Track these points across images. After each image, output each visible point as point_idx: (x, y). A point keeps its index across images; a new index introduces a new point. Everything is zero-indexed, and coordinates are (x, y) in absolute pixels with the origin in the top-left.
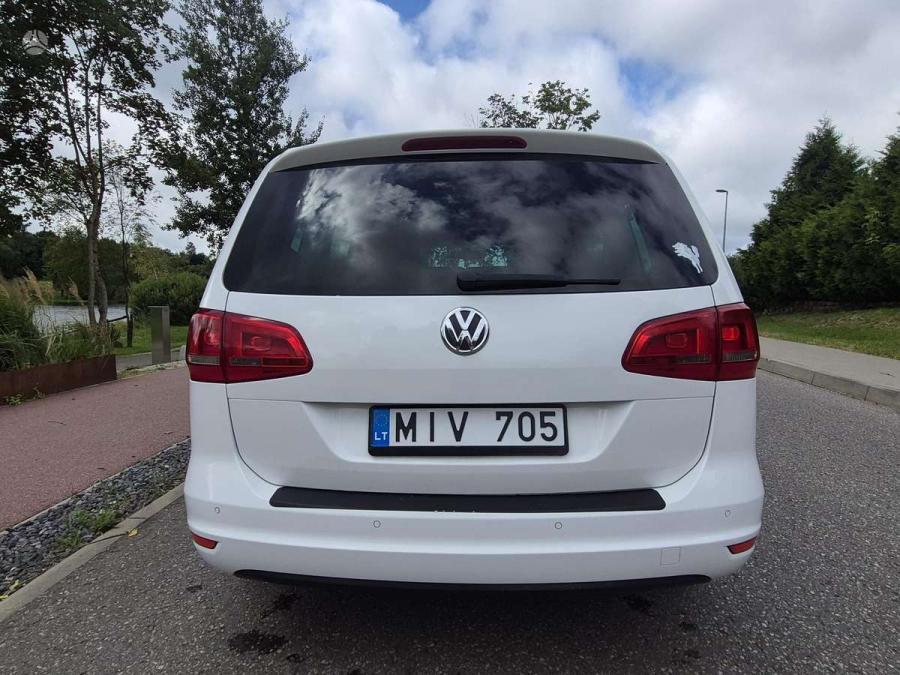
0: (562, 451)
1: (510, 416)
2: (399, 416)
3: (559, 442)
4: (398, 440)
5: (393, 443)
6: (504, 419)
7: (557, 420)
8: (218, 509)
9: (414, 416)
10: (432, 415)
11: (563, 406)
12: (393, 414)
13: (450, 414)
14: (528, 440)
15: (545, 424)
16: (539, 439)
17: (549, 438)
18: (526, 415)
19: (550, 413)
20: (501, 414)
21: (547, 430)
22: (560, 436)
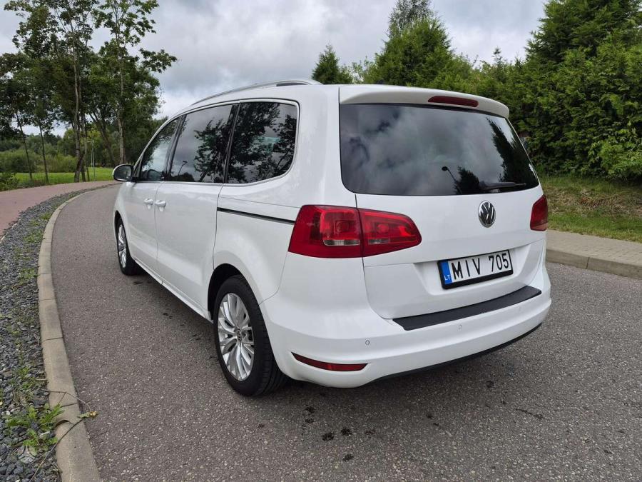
0: (510, 273)
1: (493, 257)
2: (453, 264)
3: (509, 269)
4: (455, 278)
5: (453, 281)
6: (491, 259)
7: (506, 257)
8: (368, 342)
9: (459, 263)
10: (466, 261)
11: (508, 250)
12: (450, 264)
13: (473, 260)
14: (500, 269)
15: (504, 260)
16: (504, 268)
17: (506, 267)
18: (498, 256)
19: (505, 254)
20: (490, 257)
21: (505, 263)
22: (510, 266)
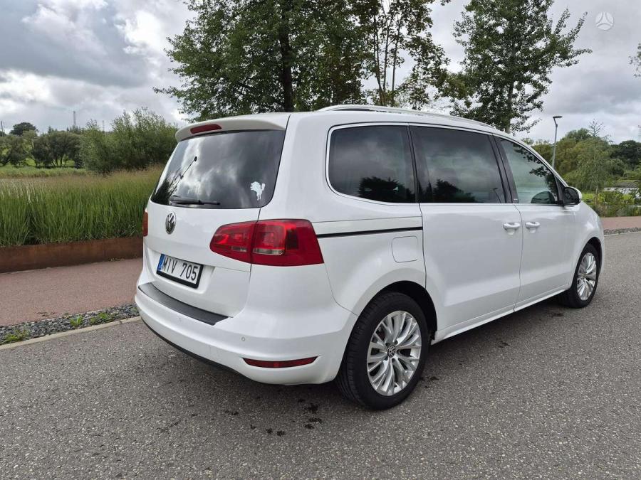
0: (195, 286)
1: (186, 265)
3: (195, 282)
4: (162, 269)
7: (197, 271)
9: (167, 259)
10: (170, 260)
11: (202, 266)
12: (164, 258)
13: (174, 261)
14: (187, 278)
15: (194, 272)
16: (190, 278)
17: (193, 279)
18: (190, 266)
19: (197, 268)
20: (184, 264)
21: (193, 275)
22: (196, 280)
